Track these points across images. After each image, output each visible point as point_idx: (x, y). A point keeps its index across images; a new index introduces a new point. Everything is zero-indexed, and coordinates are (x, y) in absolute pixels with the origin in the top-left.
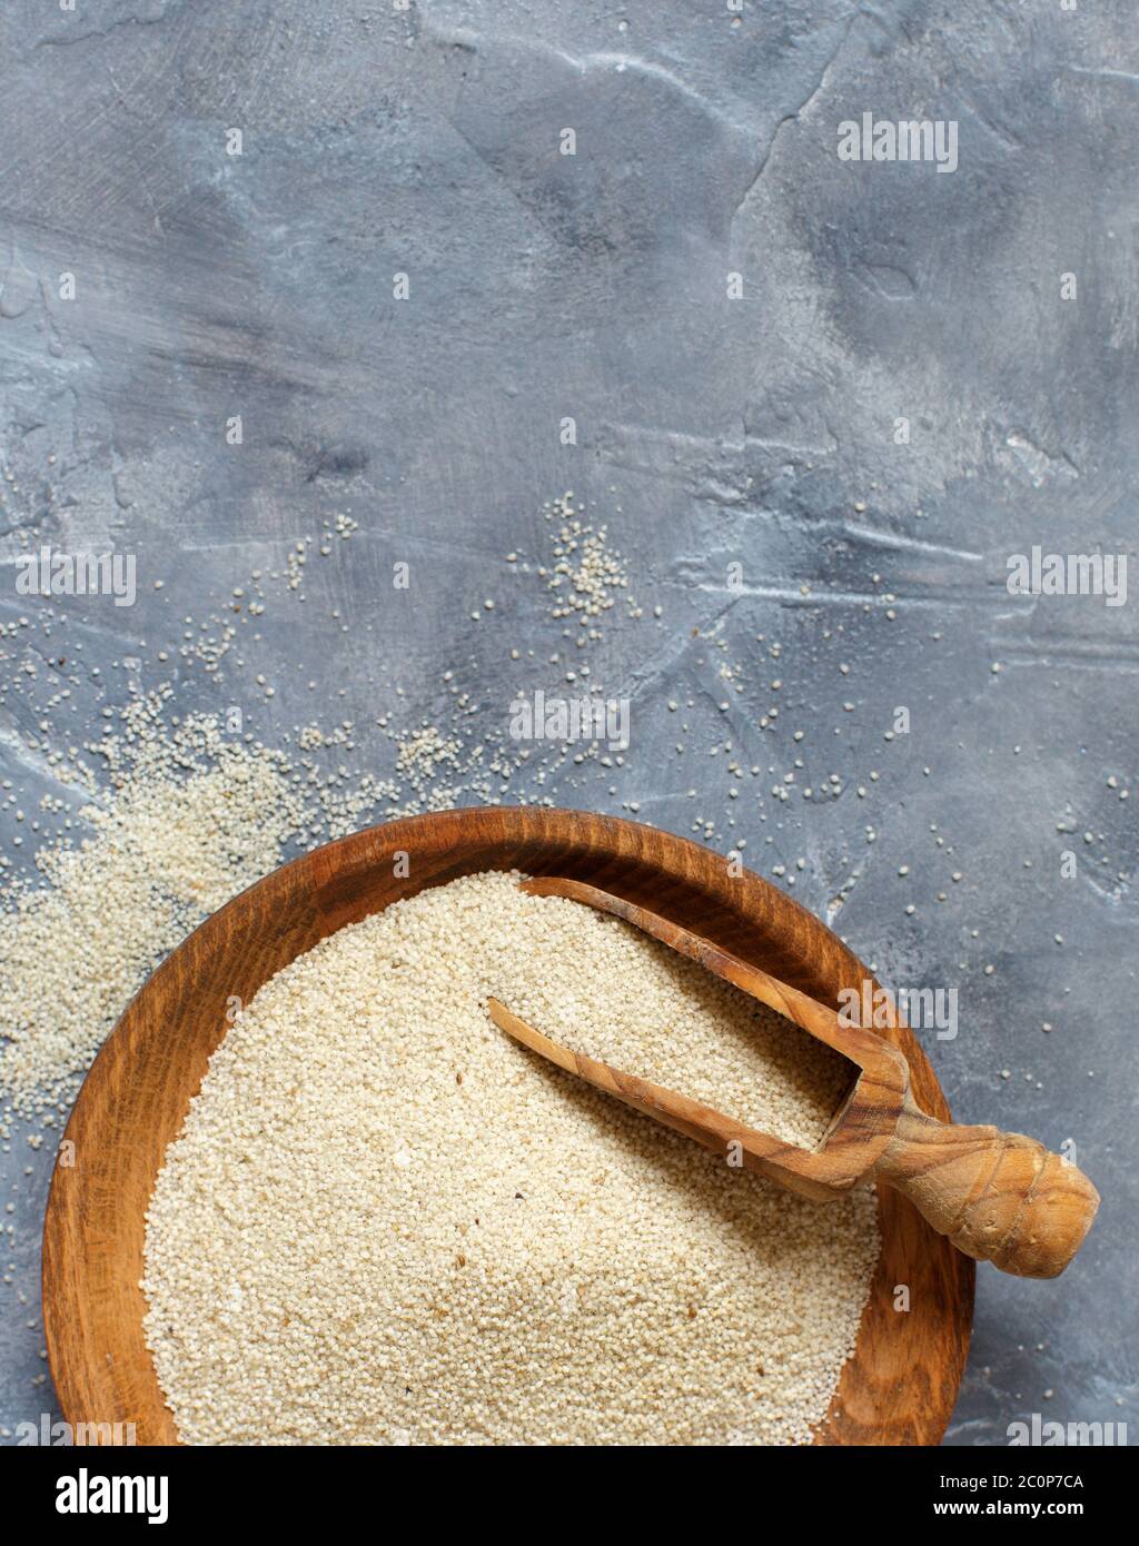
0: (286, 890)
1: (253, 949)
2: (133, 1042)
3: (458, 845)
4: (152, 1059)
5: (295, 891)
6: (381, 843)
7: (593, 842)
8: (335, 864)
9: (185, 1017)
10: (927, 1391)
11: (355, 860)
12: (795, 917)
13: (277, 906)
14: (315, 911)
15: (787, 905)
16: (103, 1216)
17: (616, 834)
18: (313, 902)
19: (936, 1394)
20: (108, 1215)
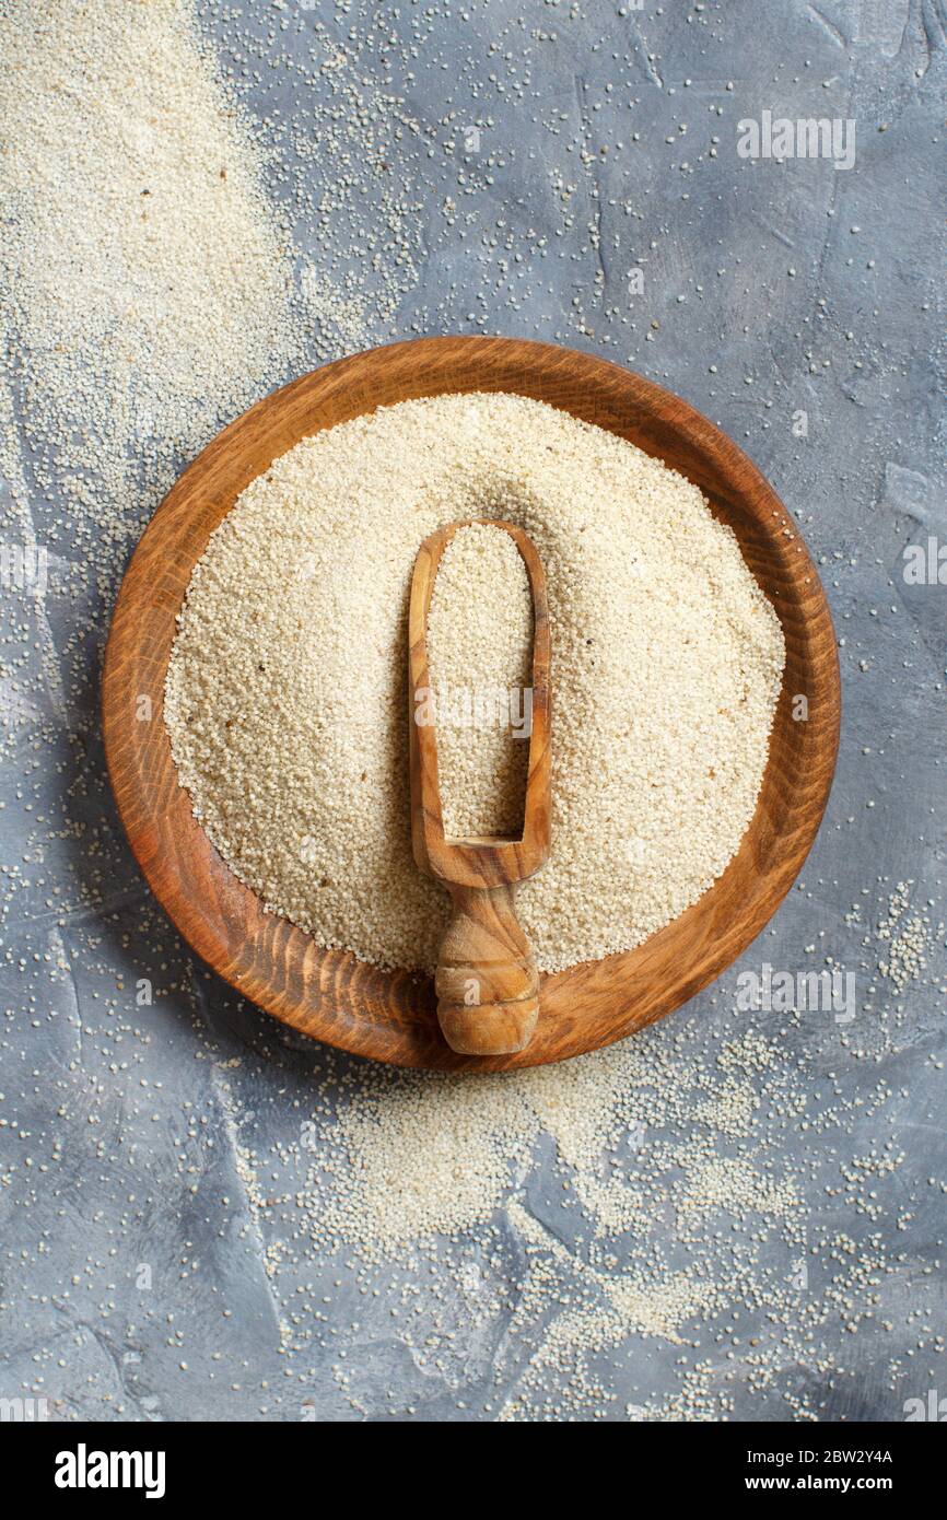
0: (643, 396)
1: (589, 398)
2: (478, 355)
3: (741, 494)
4: (473, 374)
5: (646, 402)
6: (712, 441)
7: (799, 583)
8: (679, 419)
9: (514, 379)
10: (560, 1036)
11: (691, 430)
12: (828, 750)
13: (629, 396)
14: (639, 424)
15: (833, 740)
16: (345, 405)
17: (812, 595)
18: (644, 419)
19: (561, 1044)
20: (347, 408)
